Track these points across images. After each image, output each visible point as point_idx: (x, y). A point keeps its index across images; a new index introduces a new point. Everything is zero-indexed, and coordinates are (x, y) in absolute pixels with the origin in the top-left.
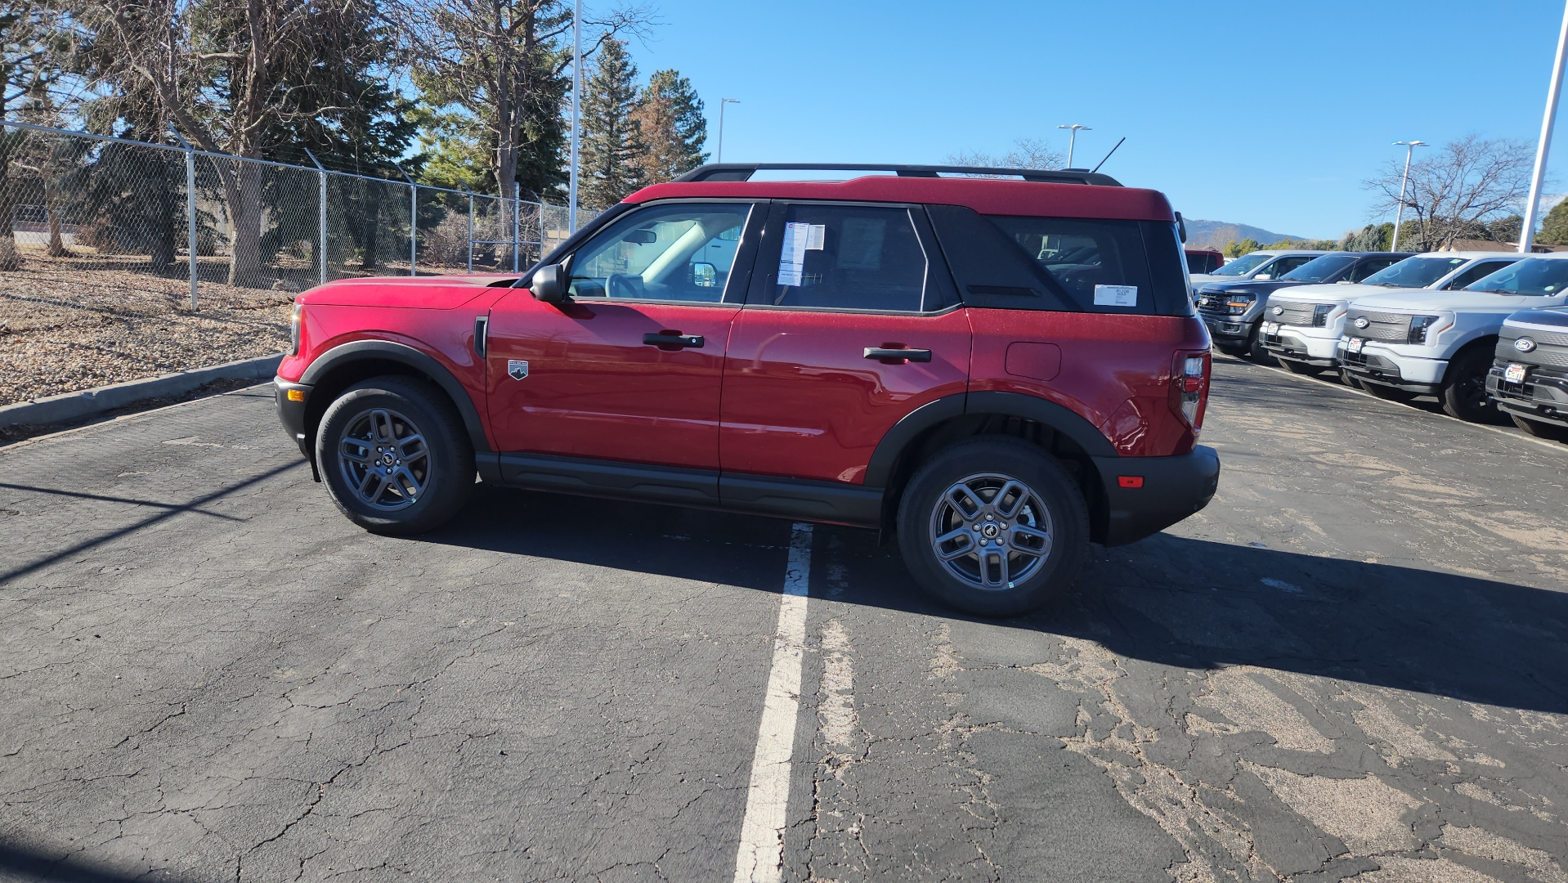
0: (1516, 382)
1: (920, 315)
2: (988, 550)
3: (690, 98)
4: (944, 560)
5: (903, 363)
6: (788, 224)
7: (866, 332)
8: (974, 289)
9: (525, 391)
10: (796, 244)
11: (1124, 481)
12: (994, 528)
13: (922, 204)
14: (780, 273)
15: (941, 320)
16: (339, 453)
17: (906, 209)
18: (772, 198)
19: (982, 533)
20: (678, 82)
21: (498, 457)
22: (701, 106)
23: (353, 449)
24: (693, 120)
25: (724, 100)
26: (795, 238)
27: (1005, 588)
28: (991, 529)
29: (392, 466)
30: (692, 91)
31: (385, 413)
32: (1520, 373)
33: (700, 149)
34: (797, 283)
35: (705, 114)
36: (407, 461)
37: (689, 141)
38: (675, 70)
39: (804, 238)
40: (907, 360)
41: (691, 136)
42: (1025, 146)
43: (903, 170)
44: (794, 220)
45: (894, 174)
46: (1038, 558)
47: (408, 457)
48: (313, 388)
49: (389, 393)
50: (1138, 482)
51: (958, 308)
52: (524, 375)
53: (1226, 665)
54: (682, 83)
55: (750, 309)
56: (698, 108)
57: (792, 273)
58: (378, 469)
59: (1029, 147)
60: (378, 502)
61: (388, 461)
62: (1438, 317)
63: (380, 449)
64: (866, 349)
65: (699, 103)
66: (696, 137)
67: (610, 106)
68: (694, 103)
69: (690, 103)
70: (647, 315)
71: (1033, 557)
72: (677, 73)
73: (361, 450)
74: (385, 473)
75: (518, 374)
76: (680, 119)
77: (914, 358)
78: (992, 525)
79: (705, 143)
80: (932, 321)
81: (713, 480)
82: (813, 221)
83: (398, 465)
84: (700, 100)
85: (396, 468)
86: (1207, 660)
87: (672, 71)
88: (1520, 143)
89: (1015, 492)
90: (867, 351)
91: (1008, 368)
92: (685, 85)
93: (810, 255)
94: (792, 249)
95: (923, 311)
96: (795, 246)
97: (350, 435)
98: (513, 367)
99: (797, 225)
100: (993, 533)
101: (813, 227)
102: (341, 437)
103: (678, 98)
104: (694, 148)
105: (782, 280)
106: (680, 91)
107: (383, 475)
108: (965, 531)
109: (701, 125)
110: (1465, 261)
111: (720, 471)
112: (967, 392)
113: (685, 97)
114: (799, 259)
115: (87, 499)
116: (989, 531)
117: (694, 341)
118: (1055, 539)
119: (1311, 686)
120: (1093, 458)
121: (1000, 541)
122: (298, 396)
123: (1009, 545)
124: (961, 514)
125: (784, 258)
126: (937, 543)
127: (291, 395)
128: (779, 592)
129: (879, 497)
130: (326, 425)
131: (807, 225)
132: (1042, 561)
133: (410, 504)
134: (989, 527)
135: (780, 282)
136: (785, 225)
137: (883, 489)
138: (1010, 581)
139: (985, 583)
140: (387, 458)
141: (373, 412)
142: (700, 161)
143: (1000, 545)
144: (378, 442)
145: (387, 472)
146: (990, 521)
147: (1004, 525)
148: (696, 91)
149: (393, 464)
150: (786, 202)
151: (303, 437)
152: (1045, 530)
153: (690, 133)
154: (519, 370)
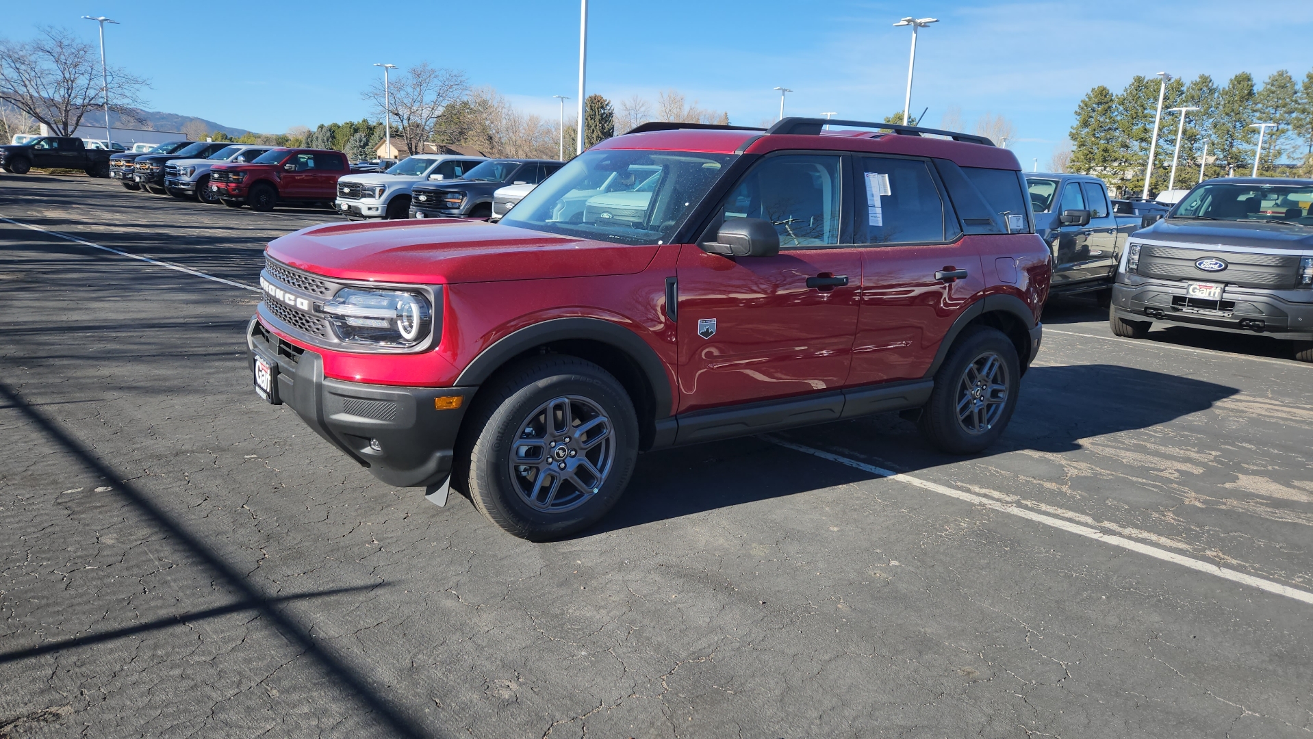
1: (946, 244)
2: (978, 406)
4: (961, 420)
5: (954, 281)
8: (968, 222)
10: (874, 191)
14: (870, 216)
17: (924, 161)
18: (851, 151)
19: (975, 396)
21: (674, 422)
26: (872, 186)
27: (986, 430)
29: (565, 460)
31: (567, 401)
34: (881, 224)
36: (583, 449)
39: (878, 185)
40: (956, 279)
44: (868, 171)
46: (998, 405)
47: (587, 445)
48: (477, 388)
51: (962, 236)
52: (712, 332)
55: (859, 248)
57: (876, 217)
58: (550, 467)
61: (561, 454)
63: (550, 444)
64: (935, 273)
71: (993, 405)
74: (558, 470)
75: (706, 333)
77: (959, 276)
78: (980, 388)
82: (880, 171)
89: (994, 363)
90: (937, 275)
91: (1000, 277)
93: (884, 199)
94: (873, 195)
95: (946, 240)
96: (874, 193)
98: (702, 326)
99: (870, 174)
100: (979, 394)
101: (881, 176)
105: (872, 221)
107: (555, 473)
108: (969, 396)
111: (841, 389)
112: (984, 296)
114: (878, 203)
117: (845, 280)
118: (1009, 389)
121: (982, 398)
122: (455, 402)
123: (988, 400)
124: (969, 386)
125: (870, 203)
126: (958, 409)
127: (441, 403)
128: (882, 476)
129: (932, 384)
130: (499, 430)
131: (876, 175)
132: (1002, 406)
133: (592, 496)
134: (976, 392)
135: (871, 224)
136: (864, 175)
137: (932, 378)
138: (988, 424)
139: (977, 429)
140: (560, 452)
141: (552, 403)
143: (982, 401)
144: (554, 436)
145: (560, 468)
146: (979, 386)
147: (985, 387)
149: (567, 457)
150: (861, 155)
151: (450, 453)
152: (1003, 384)
154: (708, 329)
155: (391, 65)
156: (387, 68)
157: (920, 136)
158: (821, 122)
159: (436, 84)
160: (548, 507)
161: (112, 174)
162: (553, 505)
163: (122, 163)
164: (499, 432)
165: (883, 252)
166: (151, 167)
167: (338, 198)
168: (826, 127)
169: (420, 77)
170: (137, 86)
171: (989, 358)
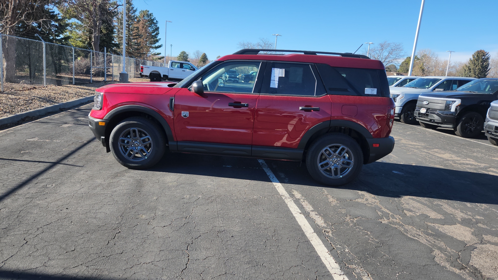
0: (424, 113)
1: (315, 97)
2: (334, 166)
3: (153, 20)
4: (321, 170)
5: (311, 111)
6: (273, 68)
7: (300, 102)
8: (331, 89)
9: (187, 121)
10: (276, 75)
11: (374, 145)
12: (336, 160)
13: (314, 63)
14: (271, 84)
15: (322, 98)
16: (119, 143)
17: (309, 65)
18: (267, 60)
19: (332, 162)
20: (149, 14)
21: (176, 143)
22: (157, 23)
23: (123, 141)
24: (154, 27)
25: (167, 21)
26: (275, 73)
27: (339, 177)
28: (335, 160)
29: (138, 147)
30: (154, 17)
31: (136, 129)
32: (425, 110)
33: (157, 37)
34: (277, 87)
35: (158, 25)
36: (144, 145)
37: (153, 34)
38: (148, 10)
39: (278, 73)
40: (312, 110)
41: (154, 32)
42: (262, 40)
43: (306, 52)
44: (274, 67)
45: (303, 53)
46: (349, 169)
47: (144, 144)
48: (109, 121)
49: (138, 123)
50: (378, 146)
51: (326, 95)
52: (187, 116)
54: (150, 14)
55: (262, 95)
57: (275, 84)
58: (133, 148)
59: (264, 40)
60: (133, 159)
61: (136, 145)
62: (399, 95)
63: (133, 141)
64: (300, 107)
65: (156, 21)
66: (155, 33)
67: (129, 22)
68: (155, 21)
69: (153, 21)
70: (229, 97)
71: (347, 168)
72: (149, 11)
73: (126, 141)
74: (135, 149)
75: (185, 116)
76: (150, 27)
77: (315, 110)
78: (336, 159)
79: (159, 35)
80: (319, 99)
81: (250, 148)
82: (280, 68)
83: (140, 146)
84: (157, 21)
85: (139, 147)
86: (398, 195)
87: (147, 10)
88: (398, 44)
89: (343, 149)
90: (300, 108)
91: (343, 113)
92: (151, 15)
93: (280, 78)
94: (274, 76)
95: (315, 95)
97: (122, 137)
98: (183, 114)
99: (276, 69)
100: (336, 162)
101: (281, 70)
102: (120, 137)
103: (149, 19)
104: (155, 36)
105: (272, 86)
106: (150, 17)
107: (135, 150)
108: (327, 161)
109: (157, 29)
110: (401, 78)
111: (252, 146)
112: (331, 120)
113: (151, 19)
114: (277, 79)
115: (17, 161)
116: (335, 161)
117: (246, 105)
118: (355, 162)
119: (426, 200)
120: (367, 139)
122: (104, 124)
123: (341, 165)
124: (327, 157)
125: (272, 79)
126: (319, 165)
127: (100, 124)
128: (271, 182)
129: (302, 152)
131: (279, 69)
132: (350, 169)
133: (145, 159)
136: (272, 69)
137: (303, 150)
138: (341, 175)
139: (333, 176)
140: (136, 144)
141: (131, 129)
142: (157, 41)
143: (338, 165)
144: (133, 139)
145: (136, 148)
146: (335, 158)
147: (339, 159)
148: (155, 17)
149: (138, 146)
150: (272, 62)
151: (104, 137)
152: (351, 160)
153: (154, 31)
156: (370, 44)
157: (317, 55)
158: (258, 51)
159: (389, 49)
165: (272, 97)
168: (261, 52)
169: (382, 47)
171: (340, 146)
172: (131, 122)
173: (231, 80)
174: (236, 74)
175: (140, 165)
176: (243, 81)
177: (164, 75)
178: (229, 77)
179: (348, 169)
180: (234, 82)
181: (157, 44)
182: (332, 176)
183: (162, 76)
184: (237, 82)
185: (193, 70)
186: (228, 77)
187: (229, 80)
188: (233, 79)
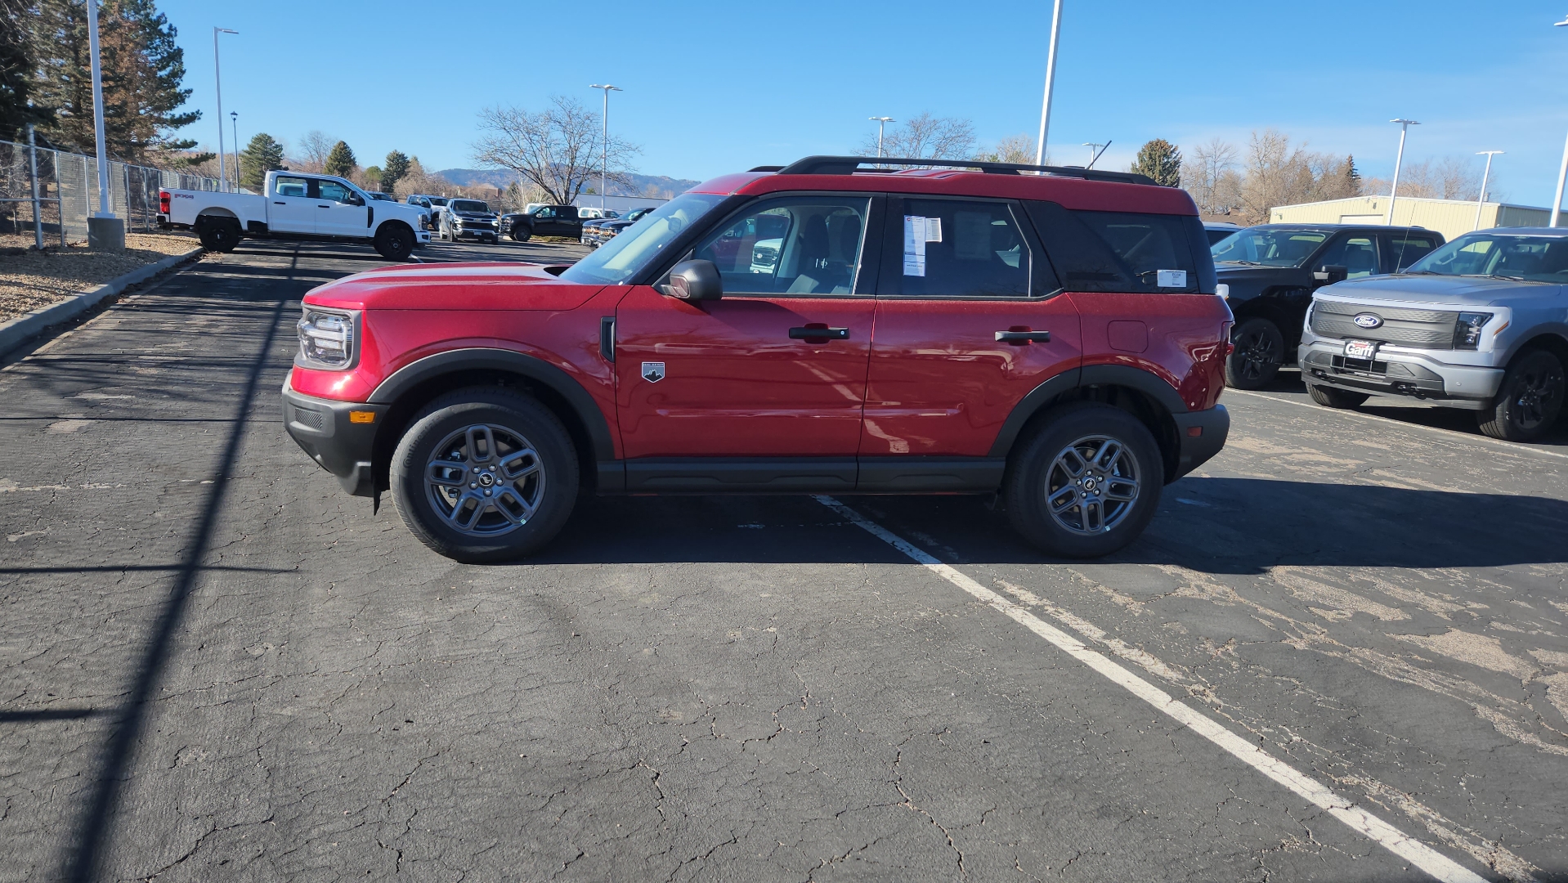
1: (1030, 300)
2: (1088, 501)
3: (158, 22)
4: (1055, 515)
5: (1028, 344)
6: (906, 217)
7: (997, 316)
8: (1070, 275)
9: (660, 394)
10: (916, 236)
11: (1190, 433)
12: (1093, 482)
13: (1019, 199)
14: (906, 264)
15: (1050, 304)
16: (425, 480)
17: (1006, 204)
18: (888, 192)
19: (1083, 487)
21: (623, 466)
22: (173, 33)
23: (439, 473)
24: (164, 50)
25: (217, 30)
26: (914, 231)
27: (1103, 531)
28: (1090, 483)
29: (490, 487)
30: (158, 14)
31: (486, 429)
33: (179, 84)
34: (922, 274)
35: (178, 42)
36: (511, 479)
37: (163, 73)
39: (922, 231)
40: (1031, 341)
41: (164, 68)
42: (559, 103)
43: (989, 167)
44: (911, 214)
45: (980, 170)
46: (1126, 504)
47: (512, 476)
48: (389, 407)
49: (496, 406)
51: (1060, 293)
52: (659, 377)
53: (1268, 568)
55: (883, 300)
56: (169, 35)
57: (916, 264)
58: (473, 491)
59: (564, 103)
61: (486, 481)
63: (474, 470)
64: (996, 333)
65: (170, 28)
66: (169, 69)
68: (165, 28)
69: (159, 28)
70: (790, 309)
71: (1119, 503)
73: (447, 472)
74: (482, 496)
75: (653, 377)
76: (147, 47)
77: (1037, 339)
78: (1091, 479)
79: (184, 77)
80: (1042, 306)
81: (854, 466)
82: (929, 215)
83: (499, 485)
84: (171, 26)
85: (494, 489)
86: (1256, 566)
89: (1112, 449)
90: (998, 336)
91: (1112, 343)
93: (930, 246)
94: (913, 242)
95: (1031, 296)
96: (915, 239)
97: (437, 458)
98: (647, 370)
99: (914, 218)
100: (1092, 487)
101: (929, 220)
102: (429, 460)
103: (140, 20)
104: (170, 82)
105: (908, 271)
106: (142, 12)
107: (480, 498)
108: (1070, 487)
109: (176, 55)
111: (857, 457)
112: (1081, 367)
113: (151, 20)
114: (921, 250)
116: (1089, 485)
117: (843, 333)
118: (1144, 486)
120: (1174, 415)
121: (1097, 492)
122: (368, 418)
123: (1105, 494)
124: (1070, 475)
125: (907, 249)
126: (1049, 500)
127: (356, 418)
128: (919, 563)
129: (1002, 465)
130: (410, 448)
131: (923, 219)
132: (1130, 504)
133: (518, 527)
134: (1089, 482)
135: (906, 273)
136: (904, 218)
137: (1004, 458)
138: (1107, 524)
139: (1087, 531)
140: (485, 479)
141: (470, 429)
142: (180, 98)
143: (1097, 495)
144: (475, 462)
145: (485, 494)
146: (1090, 476)
147: (1101, 479)
148: (163, 14)
149: (493, 485)
150: (902, 196)
151: (368, 464)
152: (1133, 478)
153: (164, 63)
154: (654, 373)
155: (887, 118)
156: (883, 122)
157: (1020, 174)
158: (856, 161)
159: (936, 135)
160: (469, 529)
161: (583, 241)
162: (475, 529)
163: (591, 230)
164: (410, 450)
165: (915, 305)
166: (612, 233)
167: (753, 265)
168: (863, 166)
169: (918, 130)
170: (631, 153)
171: (1104, 442)
172: (470, 406)
173: (471, 235)
174: (488, 214)
175: (504, 547)
176: (507, 238)
177: (250, 223)
178: (465, 225)
179: (1122, 504)
180: (481, 240)
181: (179, 111)
182: (1085, 530)
183: (245, 227)
184: (495, 242)
185: (358, 202)
186: (459, 226)
187: (465, 234)
188: (477, 232)
